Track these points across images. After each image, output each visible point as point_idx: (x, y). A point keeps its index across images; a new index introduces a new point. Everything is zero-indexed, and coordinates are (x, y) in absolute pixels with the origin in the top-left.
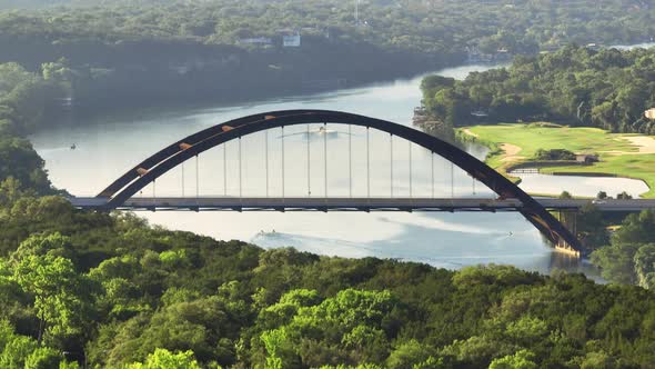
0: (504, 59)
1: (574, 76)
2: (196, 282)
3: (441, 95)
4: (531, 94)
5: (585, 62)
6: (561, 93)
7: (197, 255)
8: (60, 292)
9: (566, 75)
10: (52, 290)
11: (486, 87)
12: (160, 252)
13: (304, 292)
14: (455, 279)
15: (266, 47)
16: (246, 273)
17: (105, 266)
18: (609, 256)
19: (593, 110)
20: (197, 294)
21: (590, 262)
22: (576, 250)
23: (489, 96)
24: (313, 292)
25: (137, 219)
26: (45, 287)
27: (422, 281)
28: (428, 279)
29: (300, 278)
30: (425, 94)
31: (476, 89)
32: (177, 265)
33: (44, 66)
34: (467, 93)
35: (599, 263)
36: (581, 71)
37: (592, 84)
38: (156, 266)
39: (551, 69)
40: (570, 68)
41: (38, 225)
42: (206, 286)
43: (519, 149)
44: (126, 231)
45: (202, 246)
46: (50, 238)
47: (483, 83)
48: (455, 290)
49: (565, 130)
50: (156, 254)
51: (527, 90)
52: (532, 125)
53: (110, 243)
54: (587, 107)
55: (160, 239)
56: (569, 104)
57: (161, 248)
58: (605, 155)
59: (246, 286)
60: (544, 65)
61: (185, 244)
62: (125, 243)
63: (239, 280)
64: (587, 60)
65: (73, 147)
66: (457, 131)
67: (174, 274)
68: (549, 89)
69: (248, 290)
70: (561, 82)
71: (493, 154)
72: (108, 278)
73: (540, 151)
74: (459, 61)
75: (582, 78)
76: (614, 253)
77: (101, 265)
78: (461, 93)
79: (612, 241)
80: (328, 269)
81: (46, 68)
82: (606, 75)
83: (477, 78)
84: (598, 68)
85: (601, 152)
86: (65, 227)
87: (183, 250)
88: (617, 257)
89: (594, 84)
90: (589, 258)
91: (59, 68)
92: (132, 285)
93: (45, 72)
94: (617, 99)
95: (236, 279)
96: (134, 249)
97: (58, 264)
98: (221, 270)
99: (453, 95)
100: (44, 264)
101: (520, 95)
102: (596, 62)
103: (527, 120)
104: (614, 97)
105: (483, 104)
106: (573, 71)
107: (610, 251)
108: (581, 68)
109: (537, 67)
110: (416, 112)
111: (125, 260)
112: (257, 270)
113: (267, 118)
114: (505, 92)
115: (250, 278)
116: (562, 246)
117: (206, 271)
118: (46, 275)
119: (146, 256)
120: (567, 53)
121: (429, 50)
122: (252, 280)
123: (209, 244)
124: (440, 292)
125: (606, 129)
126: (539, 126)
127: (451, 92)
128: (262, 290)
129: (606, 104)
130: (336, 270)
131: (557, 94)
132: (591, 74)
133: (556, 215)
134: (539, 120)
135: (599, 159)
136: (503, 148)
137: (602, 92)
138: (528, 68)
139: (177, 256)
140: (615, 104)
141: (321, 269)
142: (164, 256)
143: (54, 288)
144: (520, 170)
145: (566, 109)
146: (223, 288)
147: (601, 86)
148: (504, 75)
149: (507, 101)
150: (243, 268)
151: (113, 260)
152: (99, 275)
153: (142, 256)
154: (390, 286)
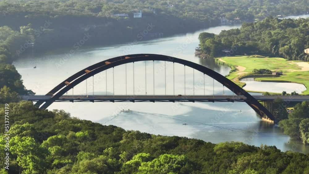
0: (238, 23)
1: (271, 33)
2: (93, 148)
3: (208, 42)
4: (250, 42)
5: (276, 25)
6: (265, 41)
7: (94, 134)
8: (29, 154)
9: (267, 32)
10: (25, 153)
11: (229, 38)
12: (76, 132)
13: (144, 155)
14: (215, 148)
15: (126, 18)
16: (117, 144)
17: (50, 140)
18: (288, 124)
19: (280, 49)
20: (93, 154)
21: (279, 126)
22: (272, 120)
23: (231, 42)
24: (148, 155)
25: (65, 114)
26: (22, 152)
27: (200, 149)
28: (202, 148)
29: (142, 147)
30: (200, 41)
31: (225, 39)
32: (84, 139)
33: (21, 28)
34: (220, 41)
35: (283, 127)
36: (274, 30)
37: (279, 36)
38: (74, 139)
39: (260, 29)
40: (269, 28)
41: (19, 117)
42: (98, 150)
43: (245, 68)
44: (60, 120)
45: (96, 128)
46: (24, 125)
47: (228, 36)
48: (215, 154)
49: (267, 59)
50: (74, 133)
51: (249, 39)
52: (251, 56)
53: (52, 127)
54: (277, 48)
55: (76, 125)
56: (268, 46)
57: (76, 130)
58: (286, 72)
59: (117, 151)
60: (257, 27)
61: (88, 127)
62: (59, 127)
63: (113, 147)
64: (277, 25)
65: (35, 67)
66: (216, 59)
67: (83, 144)
68: (259, 39)
69: (118, 152)
70: (265, 36)
71: (233, 71)
72: (52, 145)
73: (255, 70)
74: (216, 24)
75: (275, 33)
76: (290, 123)
77: (48, 139)
78: (217, 41)
79: (289, 117)
80: (155, 143)
81: (22, 29)
82: (286, 32)
83: (225, 33)
84: (282, 28)
85: (284, 70)
86: (31, 118)
87: (87, 132)
88: (291, 124)
89: (280, 36)
90: (278, 124)
91: (28, 28)
92: (63, 149)
93: (21, 31)
94: (291, 44)
95: (112, 147)
96: (64, 130)
97: (28, 140)
98: (105, 141)
99: (214, 42)
100: (22, 141)
101: (245, 42)
102: (282, 25)
103: (249, 54)
104: (290, 43)
105: (228, 46)
106: (270, 30)
107: (288, 122)
108: (274, 29)
109: (253, 27)
110: (196, 50)
111: (60, 136)
112: (121, 142)
113: (126, 58)
114: (238, 41)
115: (118, 146)
116: (265, 118)
117: (98, 142)
118: (22, 146)
119: (69, 134)
120: (268, 21)
121: (202, 19)
122: (119, 147)
123: (99, 127)
124: (208, 155)
125: (286, 58)
126: (254, 57)
127: (213, 41)
128: (124, 152)
129: (286, 47)
130: (159, 143)
131: (263, 41)
132: (279, 32)
133: (263, 103)
134: (254, 54)
135: (283, 73)
136: (237, 68)
137: (285, 40)
138: (249, 28)
139: (84, 134)
140: (290, 46)
141: (152, 142)
142: (78, 134)
143: (26, 152)
144: (245, 79)
145: (267, 49)
146: (106, 151)
147: (284, 37)
148: (238, 32)
149: (240, 45)
150: (115, 141)
151: (54, 137)
152: (48, 144)
153: (68, 134)
154: (185, 152)
